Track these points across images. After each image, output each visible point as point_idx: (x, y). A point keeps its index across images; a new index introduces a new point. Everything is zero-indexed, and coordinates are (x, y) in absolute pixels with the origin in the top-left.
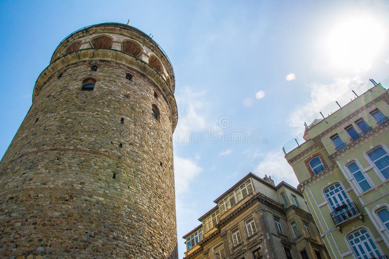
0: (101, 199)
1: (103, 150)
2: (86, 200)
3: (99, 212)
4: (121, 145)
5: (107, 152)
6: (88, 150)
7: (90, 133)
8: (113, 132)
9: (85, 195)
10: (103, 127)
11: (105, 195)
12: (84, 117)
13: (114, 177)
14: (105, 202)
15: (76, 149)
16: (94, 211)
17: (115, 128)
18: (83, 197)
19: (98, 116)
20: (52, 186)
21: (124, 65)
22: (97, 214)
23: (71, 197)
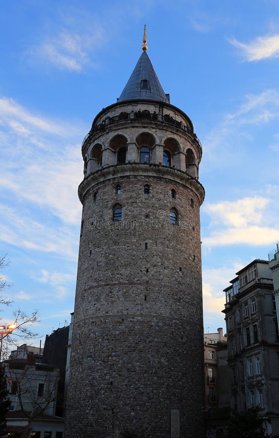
0: (139, 318)
1: (136, 279)
2: (131, 321)
3: (139, 327)
4: (147, 271)
5: (138, 280)
6: (127, 282)
7: (126, 266)
8: (140, 261)
9: (130, 318)
10: (134, 258)
11: (141, 315)
12: (120, 251)
13: (145, 300)
14: (142, 320)
15: (120, 283)
16: (136, 327)
17: (142, 257)
18: (129, 320)
19: (129, 248)
20: (111, 314)
21: (141, 175)
22: (138, 329)
23: (123, 320)
